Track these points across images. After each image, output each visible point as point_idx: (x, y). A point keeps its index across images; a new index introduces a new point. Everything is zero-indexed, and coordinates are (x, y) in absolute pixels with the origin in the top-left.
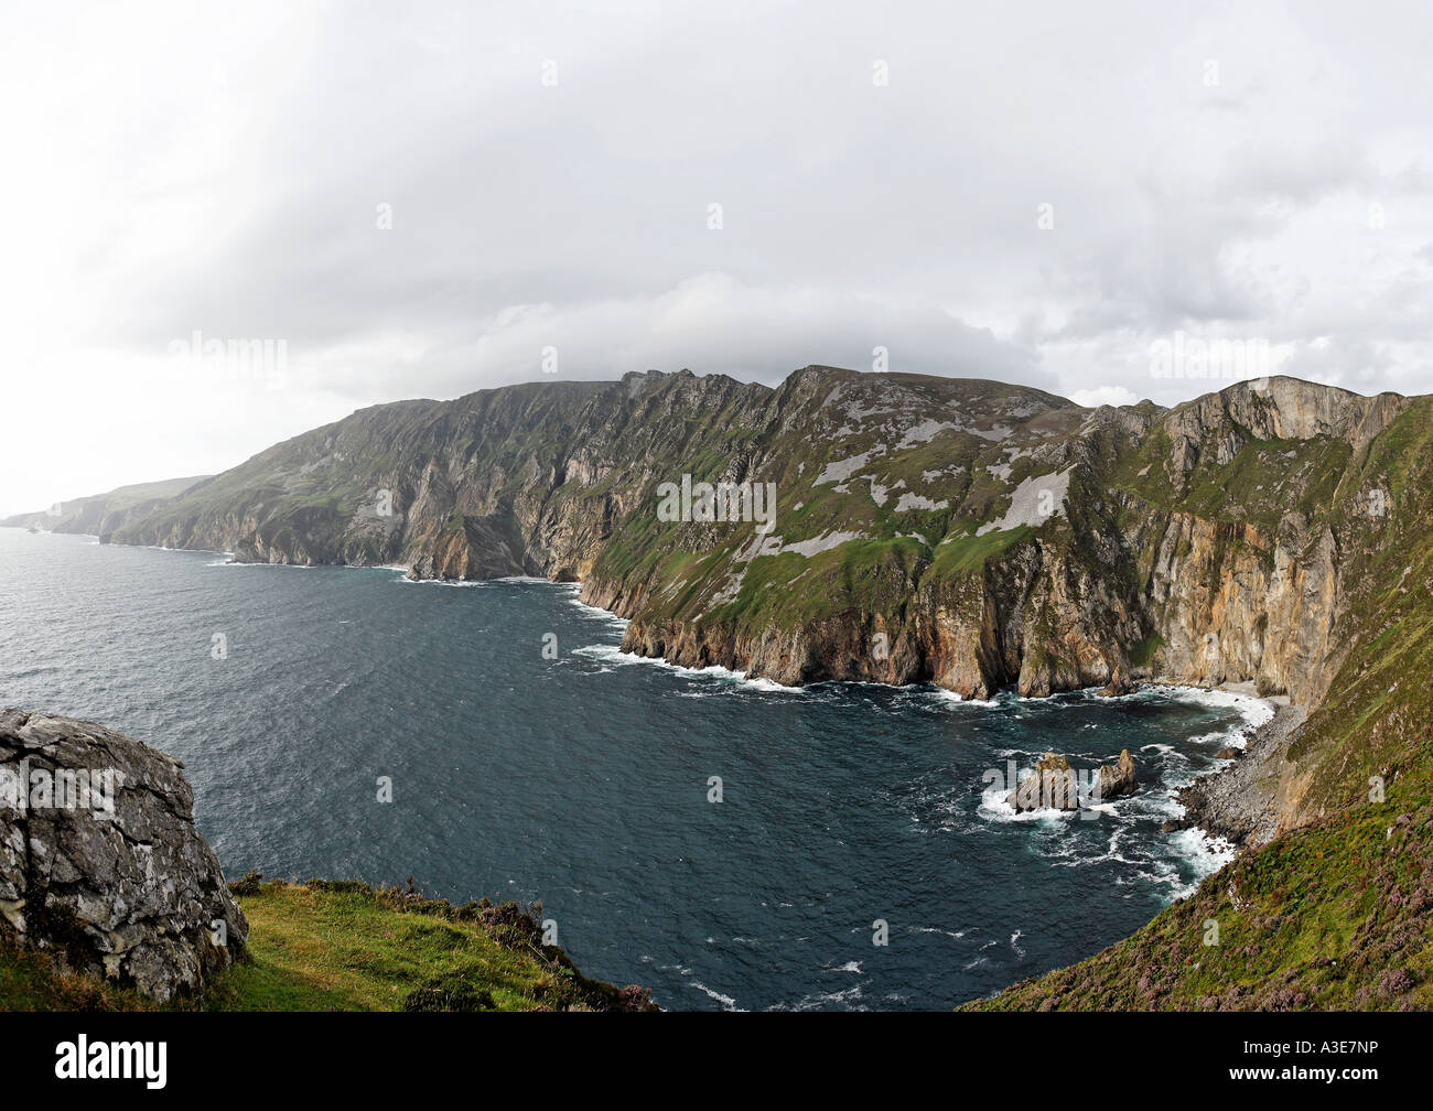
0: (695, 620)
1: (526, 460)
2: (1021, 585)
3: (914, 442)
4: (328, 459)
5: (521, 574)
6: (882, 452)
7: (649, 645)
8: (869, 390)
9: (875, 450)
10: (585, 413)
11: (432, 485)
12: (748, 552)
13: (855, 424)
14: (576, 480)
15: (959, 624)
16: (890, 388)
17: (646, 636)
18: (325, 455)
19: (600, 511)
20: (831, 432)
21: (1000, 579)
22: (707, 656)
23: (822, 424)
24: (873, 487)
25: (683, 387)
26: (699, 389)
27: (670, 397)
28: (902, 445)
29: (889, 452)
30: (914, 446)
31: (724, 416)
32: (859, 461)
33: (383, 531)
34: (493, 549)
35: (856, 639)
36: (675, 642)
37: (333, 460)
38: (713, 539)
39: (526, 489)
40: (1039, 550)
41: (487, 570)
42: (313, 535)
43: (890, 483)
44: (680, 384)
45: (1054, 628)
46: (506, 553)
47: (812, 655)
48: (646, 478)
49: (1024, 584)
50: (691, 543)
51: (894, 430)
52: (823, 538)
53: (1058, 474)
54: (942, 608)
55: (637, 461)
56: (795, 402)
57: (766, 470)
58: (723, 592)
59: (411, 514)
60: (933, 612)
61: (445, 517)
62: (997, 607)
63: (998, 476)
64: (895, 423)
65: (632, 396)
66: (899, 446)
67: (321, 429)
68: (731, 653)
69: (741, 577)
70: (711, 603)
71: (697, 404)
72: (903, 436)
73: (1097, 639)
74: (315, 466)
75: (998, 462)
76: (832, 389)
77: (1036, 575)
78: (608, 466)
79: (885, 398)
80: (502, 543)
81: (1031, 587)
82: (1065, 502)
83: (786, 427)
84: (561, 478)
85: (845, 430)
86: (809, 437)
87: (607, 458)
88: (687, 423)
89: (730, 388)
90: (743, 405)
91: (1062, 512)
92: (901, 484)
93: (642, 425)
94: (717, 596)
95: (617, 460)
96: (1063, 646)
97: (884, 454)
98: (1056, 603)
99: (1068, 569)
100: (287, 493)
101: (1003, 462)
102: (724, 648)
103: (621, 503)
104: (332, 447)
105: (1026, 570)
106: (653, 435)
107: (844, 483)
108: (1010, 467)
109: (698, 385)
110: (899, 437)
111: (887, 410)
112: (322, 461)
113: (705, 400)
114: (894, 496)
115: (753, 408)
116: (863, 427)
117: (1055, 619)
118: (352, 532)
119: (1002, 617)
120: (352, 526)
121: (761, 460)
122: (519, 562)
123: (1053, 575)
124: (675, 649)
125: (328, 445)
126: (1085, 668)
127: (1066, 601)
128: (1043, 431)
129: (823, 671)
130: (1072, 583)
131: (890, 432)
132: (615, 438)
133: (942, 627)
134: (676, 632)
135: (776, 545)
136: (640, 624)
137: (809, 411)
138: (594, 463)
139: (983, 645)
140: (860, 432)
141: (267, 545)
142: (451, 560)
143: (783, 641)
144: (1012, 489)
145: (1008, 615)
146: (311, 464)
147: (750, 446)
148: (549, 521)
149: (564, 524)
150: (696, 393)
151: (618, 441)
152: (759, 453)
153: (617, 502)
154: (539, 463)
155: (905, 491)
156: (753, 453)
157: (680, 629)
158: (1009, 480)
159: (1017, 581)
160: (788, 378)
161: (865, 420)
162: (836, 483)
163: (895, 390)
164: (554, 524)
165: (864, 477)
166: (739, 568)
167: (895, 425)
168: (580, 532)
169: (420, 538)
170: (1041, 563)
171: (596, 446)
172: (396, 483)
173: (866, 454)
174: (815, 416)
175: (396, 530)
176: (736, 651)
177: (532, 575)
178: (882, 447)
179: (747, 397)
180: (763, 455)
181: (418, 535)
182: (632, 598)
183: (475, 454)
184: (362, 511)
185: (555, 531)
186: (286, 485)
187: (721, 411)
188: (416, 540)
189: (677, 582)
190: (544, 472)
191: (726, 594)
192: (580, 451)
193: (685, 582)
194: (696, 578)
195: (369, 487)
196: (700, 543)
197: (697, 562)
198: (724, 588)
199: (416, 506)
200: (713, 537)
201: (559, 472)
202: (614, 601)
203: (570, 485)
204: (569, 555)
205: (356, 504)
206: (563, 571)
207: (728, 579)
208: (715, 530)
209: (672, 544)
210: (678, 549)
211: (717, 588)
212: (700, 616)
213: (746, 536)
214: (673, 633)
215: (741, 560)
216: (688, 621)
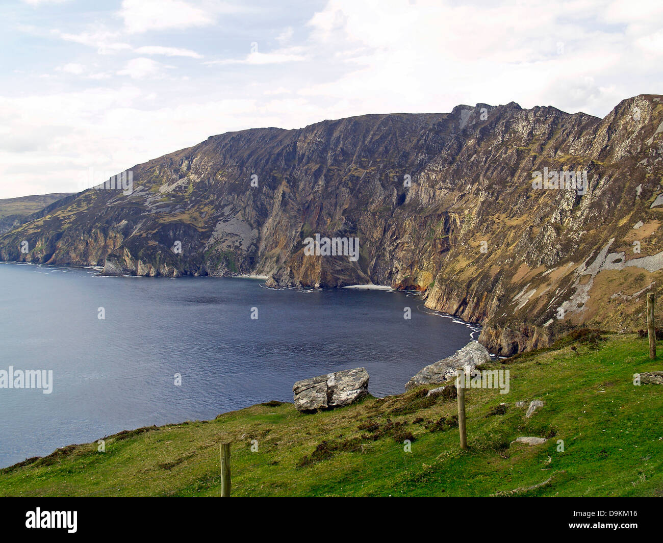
1: (370, 182)
4: (185, 180)
5: (367, 283)
10: (422, 141)
11: (284, 203)
12: (592, 266)
14: (416, 200)
18: (181, 177)
19: (440, 229)
25: (512, 117)
26: (527, 119)
31: (551, 143)
33: (241, 245)
37: (189, 182)
39: (372, 207)
41: (339, 279)
44: (508, 115)
48: (482, 199)
55: (473, 183)
57: (604, 193)
59: (265, 230)
61: (296, 232)
65: (462, 126)
67: (177, 153)
71: (526, 133)
74: (173, 186)
78: (445, 188)
84: (402, 199)
87: (444, 182)
88: (517, 150)
89: (557, 118)
90: (570, 132)
93: (475, 152)
95: (453, 183)
100: (149, 211)
103: (458, 221)
104: (189, 168)
106: (486, 162)
109: (526, 116)
112: (180, 182)
113: (533, 129)
115: (580, 135)
120: (212, 241)
121: (598, 184)
122: (366, 272)
125: (184, 167)
132: (451, 163)
135: (619, 260)
141: (135, 258)
142: (306, 271)
146: (169, 185)
148: (392, 236)
149: (406, 238)
150: (525, 123)
151: (454, 167)
153: (455, 220)
154: (383, 185)
160: (616, 108)
164: (397, 238)
166: (584, 279)
168: (421, 246)
169: (273, 251)
171: (434, 171)
172: (251, 202)
175: (253, 244)
177: (378, 284)
179: (573, 126)
180: (600, 178)
181: (272, 248)
182: (477, 305)
183: (323, 177)
184: (221, 227)
185: (397, 246)
186: (147, 204)
187: (549, 138)
188: (271, 253)
189: (526, 292)
190: (387, 193)
191: (575, 303)
192: (420, 173)
193: (535, 291)
194: (544, 289)
195: (225, 205)
196: (544, 258)
197: (544, 275)
198: (571, 298)
199: (270, 222)
200: (558, 252)
201: (400, 193)
202: (460, 307)
203: (409, 205)
204: (411, 266)
205: (215, 220)
206: (406, 280)
207: (575, 289)
208: (558, 246)
209: (514, 258)
210: (521, 263)
211: (565, 297)
212: (552, 321)
213: (589, 251)
214: (527, 335)
215: (586, 272)
216: (540, 325)
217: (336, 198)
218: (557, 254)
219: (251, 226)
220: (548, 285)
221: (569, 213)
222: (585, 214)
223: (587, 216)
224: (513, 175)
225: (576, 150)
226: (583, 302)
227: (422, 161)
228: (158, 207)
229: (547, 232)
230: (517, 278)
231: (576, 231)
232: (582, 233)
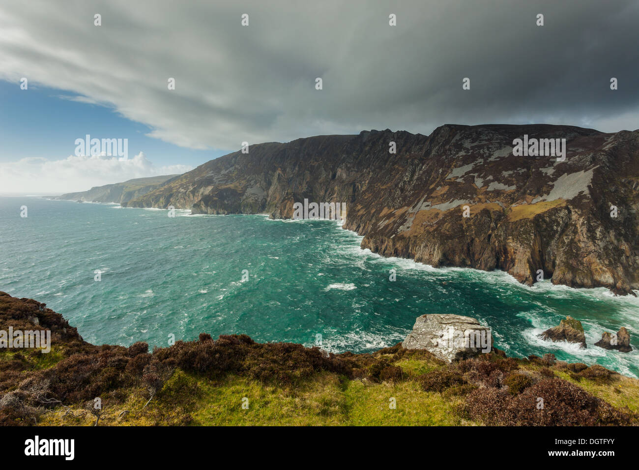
0: (392, 237)
1: (319, 168)
2: (557, 229)
3: (498, 157)
4: (233, 168)
6: (481, 162)
7: (372, 247)
8: (475, 134)
9: (477, 162)
10: (345, 148)
11: (279, 179)
12: (415, 208)
13: (467, 150)
14: (340, 177)
15: (519, 246)
16: (487, 132)
17: (371, 243)
18: (231, 166)
19: (351, 190)
20: (455, 154)
21: (544, 226)
22: (396, 253)
23: (451, 151)
24: (476, 179)
25: (387, 136)
27: (381, 141)
28: (492, 159)
29: (485, 162)
30: (498, 159)
32: (469, 167)
33: (258, 199)
35: (465, 248)
36: (383, 246)
37: (235, 168)
38: (400, 203)
39: (320, 181)
40: (570, 212)
42: (228, 201)
43: (484, 177)
44: (385, 135)
45: (577, 254)
47: (444, 255)
48: (370, 176)
49: (559, 229)
50: (390, 204)
51: (488, 152)
52: (450, 203)
53: (585, 172)
54: (510, 237)
55: (367, 168)
56: (437, 141)
57: (423, 173)
58: (404, 225)
59: (270, 192)
60: (506, 239)
62: (542, 240)
63: (546, 173)
64: (488, 149)
65: (364, 141)
66: (490, 159)
67: (230, 155)
68: (407, 252)
69: (412, 219)
70: (399, 230)
72: (493, 155)
73: (607, 262)
74: (227, 171)
75: (547, 166)
76: (456, 134)
77: (566, 225)
78: (354, 171)
79: (483, 137)
81: (563, 231)
82: (589, 187)
83: (433, 153)
84: (334, 176)
85: (462, 153)
86: (444, 157)
87: (353, 168)
89: (408, 136)
90: (414, 143)
91: (587, 192)
92: (491, 177)
93: (369, 153)
94: (401, 227)
95: (358, 168)
96: (582, 264)
97: (482, 163)
98: (579, 241)
99: (589, 222)
100: (215, 183)
101: (550, 166)
102: (404, 250)
103: (360, 187)
104: (235, 163)
105: (561, 222)
106: (373, 158)
107: (461, 178)
108: (554, 169)
109: (393, 136)
110: (490, 156)
111: (484, 142)
112: (231, 169)
114: (486, 184)
115: (418, 145)
116: (471, 151)
117: (578, 249)
118: (244, 200)
119: (545, 245)
120: (244, 197)
121: (421, 168)
123: (578, 226)
124: (383, 249)
125: (233, 161)
126: (597, 277)
127: (585, 240)
128: (576, 148)
129: (449, 262)
130: (591, 231)
131: (485, 153)
132: (357, 159)
133: (510, 246)
135: (428, 206)
136: (368, 238)
137: (444, 145)
138: (348, 169)
139: (532, 258)
140: (470, 154)
141: (206, 206)
142: (288, 211)
143: (431, 247)
144: (554, 180)
145: (548, 244)
146: (226, 170)
147: (416, 161)
148: (329, 194)
149: (335, 196)
152: (421, 165)
153: (358, 186)
154: (325, 170)
155: (493, 181)
156: (418, 165)
157: (385, 241)
158: (553, 175)
159: (555, 227)
160: (434, 131)
161: (472, 148)
162: (457, 177)
163: (489, 133)
164: (332, 195)
165: (472, 174)
167: (488, 150)
169: (274, 202)
170: (570, 219)
171: (349, 163)
172: (263, 178)
173: (473, 164)
174: (447, 147)
175: (264, 198)
176: (410, 251)
178: (482, 160)
179: (415, 140)
180: (422, 166)
181: (273, 201)
182: (364, 227)
183: (298, 166)
184: (249, 191)
185: (331, 199)
186: (214, 180)
187: (403, 146)
188: (272, 203)
189: (384, 221)
190: (327, 173)
191: (406, 226)
192: (342, 164)
193: (388, 220)
194: (392, 219)
195: (252, 180)
196: (394, 204)
197: (393, 212)
199: (272, 188)
201: (334, 173)
202: (357, 228)
203: (338, 179)
205: (246, 187)
207: (406, 220)
208: (400, 199)
209: (382, 204)
210: (384, 207)
211: (402, 224)
212: (394, 235)
213: (414, 201)
214: (382, 242)
215: (413, 212)
216: (389, 237)
217: (304, 176)
219: (264, 190)
220: (394, 218)
221: (407, 182)
224: (385, 165)
225: (414, 152)
226: (410, 226)
227: (344, 158)
228: (219, 181)
229: (397, 192)
230: (382, 214)
231: (409, 191)
232: (412, 192)
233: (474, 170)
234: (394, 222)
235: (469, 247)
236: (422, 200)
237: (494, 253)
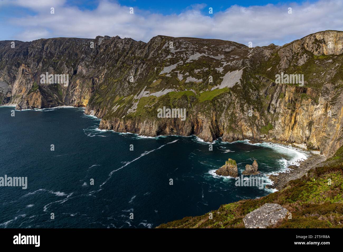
0: (123, 118)
1: (62, 65)
2: (225, 106)
3: (192, 60)
5: (63, 105)
6: (182, 63)
7: (108, 126)
8: (177, 43)
9: (179, 63)
10: (83, 50)
11: (23, 74)
12: (139, 96)
13: (173, 54)
14: (81, 73)
15: (204, 118)
16: (185, 43)
17: (108, 123)
19: (90, 83)
20: (165, 57)
21: (218, 104)
22: (127, 129)
23: (162, 55)
24: (178, 75)
25: (117, 41)
26: (122, 42)
27: (112, 45)
28: (188, 61)
29: (184, 63)
30: (192, 62)
31: (130, 52)
32: (174, 67)
33: (3, 92)
34: (51, 97)
35: (173, 122)
36: (117, 124)
40: (231, 96)
41: (50, 104)
43: (183, 73)
44: (116, 41)
45: (235, 121)
46: (57, 98)
47: (159, 127)
48: (105, 72)
49: (226, 106)
50: (121, 93)
51: (186, 56)
52: (162, 91)
53: (239, 70)
54: (200, 113)
55: (102, 66)
56: (153, 47)
57: (144, 70)
58: (131, 108)
60: (197, 114)
61: (30, 86)
62: (217, 113)
63: (219, 71)
64: (186, 54)
65: (99, 44)
68: (134, 127)
69: (137, 104)
70: (128, 112)
71: (122, 48)
72: (188, 58)
73: (249, 124)
75: (219, 66)
76: (165, 43)
77: (230, 104)
78: (92, 68)
79: (183, 46)
80: (55, 95)
81: (228, 107)
82: (240, 80)
83: (150, 56)
84: (75, 72)
85: (170, 56)
86: (158, 59)
87: (92, 65)
88: (118, 54)
89: (132, 43)
90: (137, 48)
91: (239, 83)
92: (187, 74)
93: (104, 54)
94: (129, 110)
95: (95, 66)
96: (238, 126)
97: (182, 64)
98: (236, 113)
99: (241, 101)
101: (221, 66)
102: (132, 126)
103: (97, 80)
105: (227, 102)
106: (107, 58)
107: (169, 74)
108: (223, 68)
109: (122, 41)
110: (187, 59)
111: (183, 50)
113: (124, 46)
114: (185, 78)
115: (140, 49)
116: (175, 55)
117: (236, 117)
119: (218, 116)
121: (142, 67)
122: (62, 101)
123: (235, 103)
124: (117, 126)
126: (244, 133)
127: (239, 112)
128: (234, 56)
129: (162, 132)
130: (242, 106)
131: (184, 57)
132: (94, 58)
133: (199, 119)
134: (117, 121)
135: (148, 94)
136: (105, 120)
137: (157, 50)
138: (87, 66)
139: (212, 125)
140: (174, 57)
143: (151, 123)
144: (223, 75)
145: (220, 116)
147: (139, 62)
148: (72, 87)
149: (77, 87)
150: (121, 44)
151: (95, 60)
152: (142, 64)
153: (96, 80)
154: (67, 66)
155: (189, 76)
156: (140, 64)
157: (118, 120)
158: (222, 72)
159: (224, 105)
160: (151, 40)
161: (176, 53)
162: (167, 73)
163: (186, 43)
164: (74, 87)
165: (176, 71)
166: (136, 100)
167: (186, 55)
168: (83, 90)
170: (232, 100)
171: (87, 61)
173: (176, 64)
174: (160, 52)
175: (9, 91)
176: (136, 127)
177: (67, 105)
178: (182, 62)
179: (138, 46)
182: (102, 111)
183: (41, 63)
185: (74, 90)
187: (130, 50)
188: (19, 95)
189: (117, 106)
190: (69, 70)
191: (133, 109)
192: (82, 62)
193: (119, 105)
194: (123, 105)
196: (124, 93)
197: (123, 99)
198: (132, 107)
199: (17, 82)
200: (128, 91)
201: (75, 69)
202: (97, 112)
203: (78, 74)
204: (80, 98)
206: (78, 103)
207: (133, 104)
208: (128, 89)
209: (115, 94)
210: (117, 95)
211: (130, 107)
212: (124, 116)
213: (138, 91)
214: (116, 122)
215: (137, 98)
216: (121, 118)
218: (128, 92)
220: (124, 103)
221: (133, 77)
222: (138, 77)
223: (138, 78)
224: (116, 63)
225: (138, 54)
226: (135, 109)
227: (83, 57)
229: (125, 84)
230: (115, 101)
231: (134, 83)
232: (136, 84)
233: (177, 69)
234: (124, 107)
235: (175, 121)
236: (144, 90)
237: (190, 124)
